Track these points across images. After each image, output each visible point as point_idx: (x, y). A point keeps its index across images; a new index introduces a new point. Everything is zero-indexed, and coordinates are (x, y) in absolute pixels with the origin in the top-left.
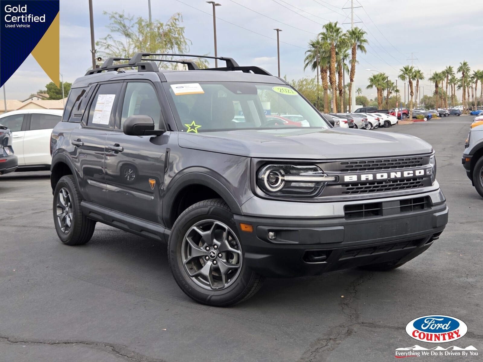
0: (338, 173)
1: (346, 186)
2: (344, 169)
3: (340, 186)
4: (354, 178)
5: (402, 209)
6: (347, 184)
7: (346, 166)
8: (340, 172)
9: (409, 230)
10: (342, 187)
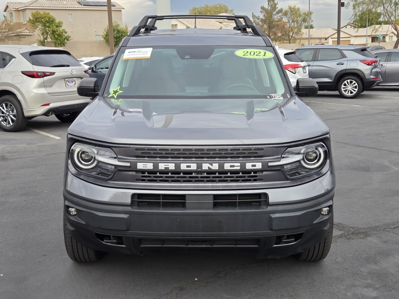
0: (133, 159)
1: (142, 174)
2: (139, 155)
3: (134, 173)
4: (150, 166)
5: (216, 205)
6: (143, 171)
7: (142, 153)
8: (135, 158)
9: (225, 228)
10: (136, 174)
